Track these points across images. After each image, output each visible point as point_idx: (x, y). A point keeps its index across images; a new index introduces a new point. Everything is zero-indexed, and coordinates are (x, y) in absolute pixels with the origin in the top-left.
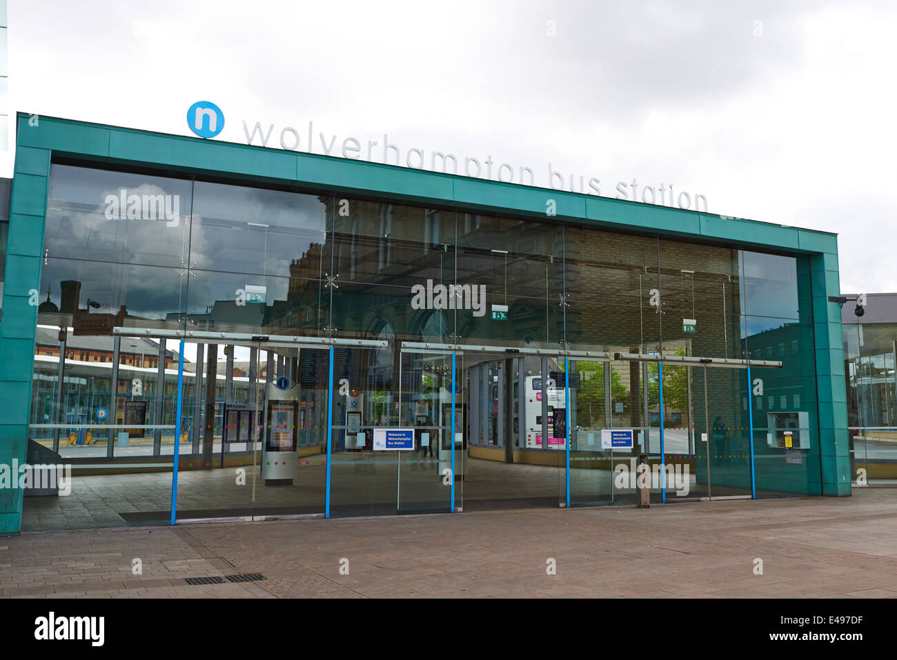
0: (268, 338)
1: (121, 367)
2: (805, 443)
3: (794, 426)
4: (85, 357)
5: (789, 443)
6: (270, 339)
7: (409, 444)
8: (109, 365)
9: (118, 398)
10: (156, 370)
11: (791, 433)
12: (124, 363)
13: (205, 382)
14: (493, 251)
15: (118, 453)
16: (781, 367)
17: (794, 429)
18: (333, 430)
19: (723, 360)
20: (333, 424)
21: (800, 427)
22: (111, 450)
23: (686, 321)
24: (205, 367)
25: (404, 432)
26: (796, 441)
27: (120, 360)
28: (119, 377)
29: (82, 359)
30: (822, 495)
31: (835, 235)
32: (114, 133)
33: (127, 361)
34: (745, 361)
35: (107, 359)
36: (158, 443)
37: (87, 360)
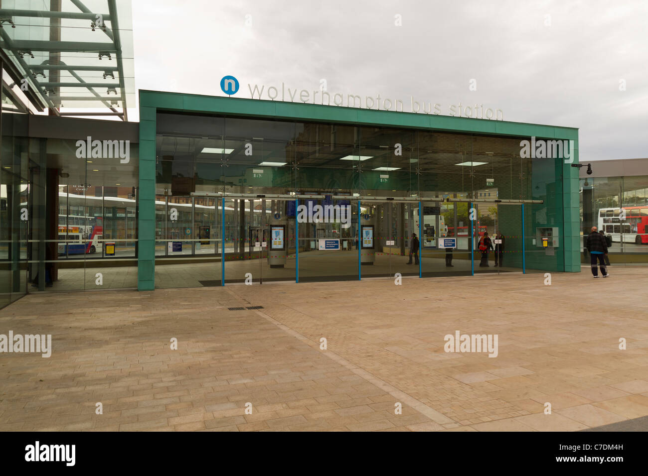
0: (265, 196)
1: (197, 206)
2: (556, 244)
3: (550, 235)
4: (177, 200)
5: (545, 244)
6: (266, 196)
7: (337, 247)
8: (190, 205)
9: (196, 223)
10: (213, 207)
11: (547, 239)
12: (198, 204)
13: (239, 213)
14: (381, 146)
15: (197, 252)
16: (543, 203)
17: (549, 237)
18: (299, 240)
19: (508, 201)
20: (299, 237)
21: (553, 235)
22: (193, 251)
23: (488, 180)
24: (239, 205)
25: (334, 241)
26: (550, 243)
27: (196, 202)
28: (196, 212)
29: (176, 203)
30: (564, 272)
31: (577, 129)
32: (185, 97)
33: (200, 202)
34: (521, 200)
35: (189, 201)
36: (217, 247)
37: (179, 203)
